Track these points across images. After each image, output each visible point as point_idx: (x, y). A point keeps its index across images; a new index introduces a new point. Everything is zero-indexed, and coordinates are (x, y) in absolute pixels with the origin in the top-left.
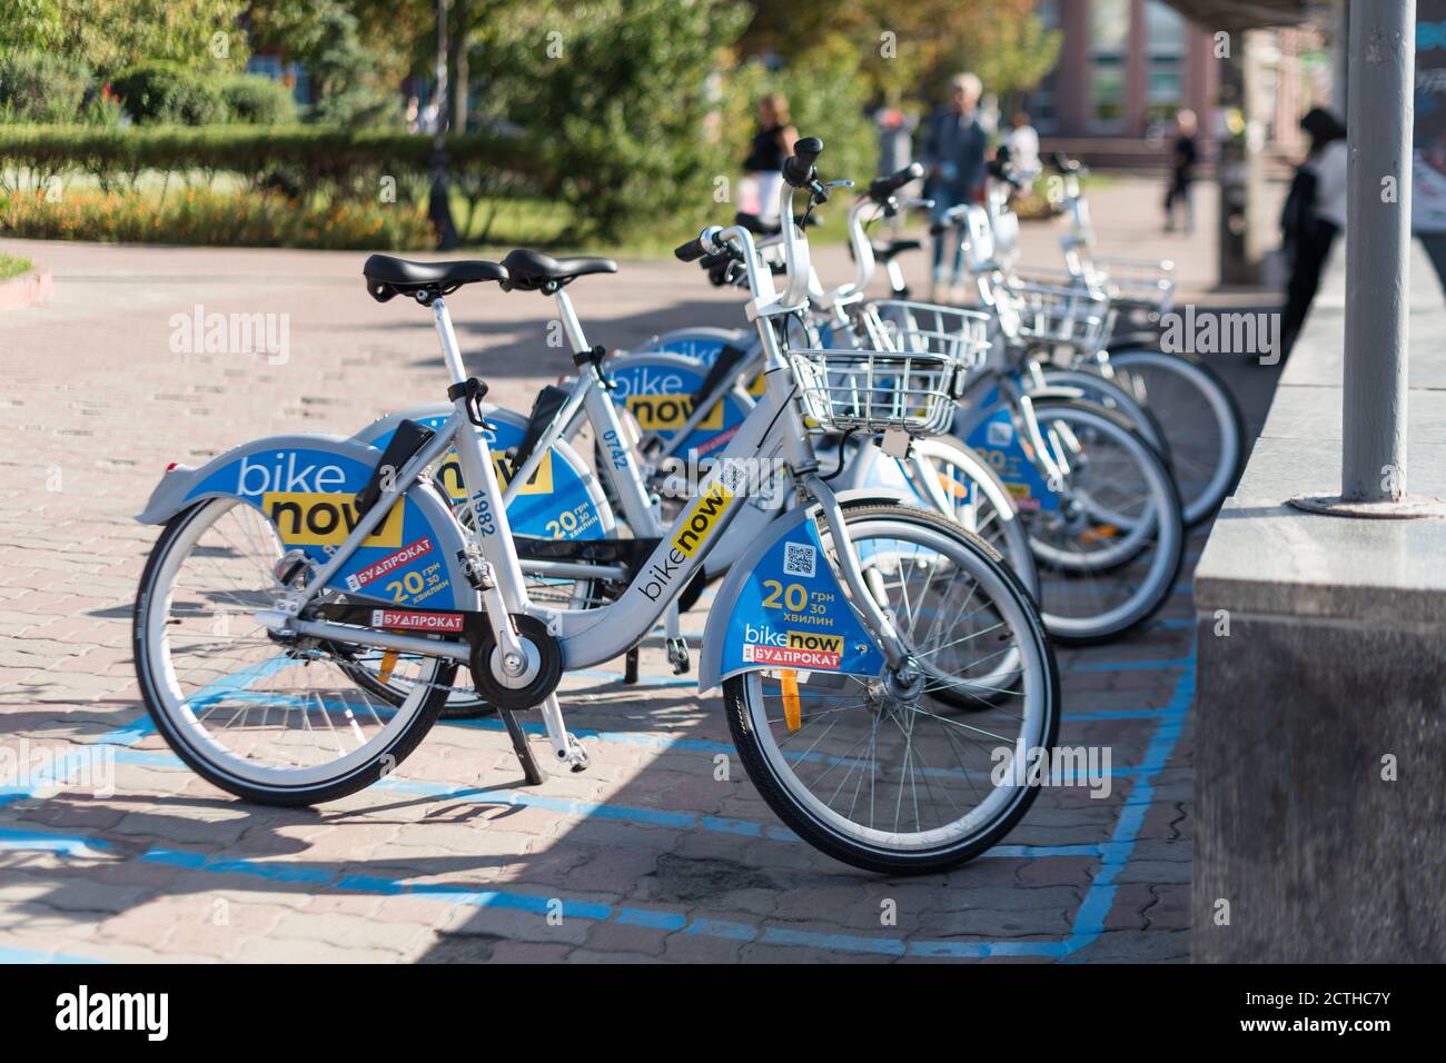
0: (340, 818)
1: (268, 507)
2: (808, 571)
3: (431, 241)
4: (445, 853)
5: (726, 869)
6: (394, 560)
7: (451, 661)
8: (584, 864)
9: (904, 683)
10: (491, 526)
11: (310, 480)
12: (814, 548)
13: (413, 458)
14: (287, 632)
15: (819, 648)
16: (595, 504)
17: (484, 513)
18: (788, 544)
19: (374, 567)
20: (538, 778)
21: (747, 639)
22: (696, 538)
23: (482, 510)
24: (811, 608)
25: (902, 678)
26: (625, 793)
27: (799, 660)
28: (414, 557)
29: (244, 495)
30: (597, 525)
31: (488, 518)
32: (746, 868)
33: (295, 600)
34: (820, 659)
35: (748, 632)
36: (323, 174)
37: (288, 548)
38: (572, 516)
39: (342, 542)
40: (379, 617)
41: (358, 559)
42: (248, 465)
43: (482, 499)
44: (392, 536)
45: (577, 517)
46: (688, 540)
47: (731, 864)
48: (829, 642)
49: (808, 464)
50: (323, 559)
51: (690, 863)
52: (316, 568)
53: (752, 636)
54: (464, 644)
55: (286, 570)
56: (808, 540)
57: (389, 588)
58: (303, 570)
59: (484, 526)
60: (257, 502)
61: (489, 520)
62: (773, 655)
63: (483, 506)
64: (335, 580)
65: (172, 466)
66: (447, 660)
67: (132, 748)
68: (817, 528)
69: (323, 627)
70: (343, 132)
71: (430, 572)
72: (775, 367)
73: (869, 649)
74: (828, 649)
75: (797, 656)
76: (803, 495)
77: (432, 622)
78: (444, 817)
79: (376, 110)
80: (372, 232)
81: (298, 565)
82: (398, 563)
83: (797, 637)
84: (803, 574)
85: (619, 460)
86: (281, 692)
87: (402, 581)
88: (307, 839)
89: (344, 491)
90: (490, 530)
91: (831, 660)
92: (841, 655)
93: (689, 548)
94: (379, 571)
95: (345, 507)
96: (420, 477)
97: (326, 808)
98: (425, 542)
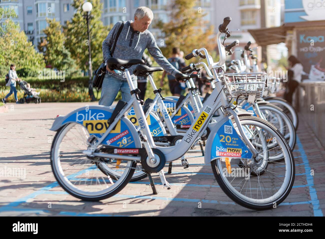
0: (108, 203)
1: (84, 124)
2: (231, 132)
3: (90, 99)
4: (138, 210)
5: (212, 211)
6: (119, 136)
7: (136, 161)
8: (176, 211)
9: (257, 161)
10: (144, 126)
11: (95, 117)
12: (231, 127)
13: (123, 110)
14: (92, 156)
15: (235, 152)
16: (161, 127)
17: (142, 123)
18: (225, 126)
19: (114, 138)
20: (156, 193)
21: (217, 150)
22: (199, 126)
23: (141, 122)
24: (232, 142)
25: (257, 159)
26: (178, 196)
27: (231, 155)
28: (124, 135)
29: (78, 122)
30: (162, 133)
31: (143, 124)
32: (218, 211)
33: (94, 148)
34: (236, 155)
35: (217, 148)
36: (65, 87)
37: (90, 134)
38: (156, 131)
39: (105, 132)
40: (116, 151)
41: (109, 136)
42: (79, 114)
43: (141, 119)
44: (118, 130)
45: (157, 131)
46: (197, 127)
47: (213, 210)
48: (238, 150)
49: (228, 105)
50: (100, 137)
51: (203, 210)
52: (98, 139)
53: (218, 149)
54: (139, 157)
55: (91, 140)
56: (230, 125)
57: (118, 143)
58: (95, 139)
59: (142, 126)
60: (81, 123)
61: (143, 125)
62: (224, 154)
63: (142, 121)
64: (104, 142)
65: (58, 116)
66: (135, 161)
67: (50, 190)
68: (231, 121)
69: (101, 154)
70: (69, 77)
71: (129, 139)
72: (217, 81)
73: (248, 152)
74: (238, 152)
75: (230, 154)
76: (227, 114)
77: (130, 151)
78: (135, 202)
79: (76, 72)
80: (77, 98)
81: (94, 138)
82: (120, 137)
83: (230, 149)
84: (229, 133)
85: (167, 116)
86: (84, 178)
87: (121, 141)
88: (101, 208)
89: (104, 119)
90: (144, 127)
91: (239, 155)
92: (241, 153)
93: (197, 129)
94: (115, 139)
95: (105, 123)
96: (124, 115)
97: (104, 201)
98: (127, 131)
